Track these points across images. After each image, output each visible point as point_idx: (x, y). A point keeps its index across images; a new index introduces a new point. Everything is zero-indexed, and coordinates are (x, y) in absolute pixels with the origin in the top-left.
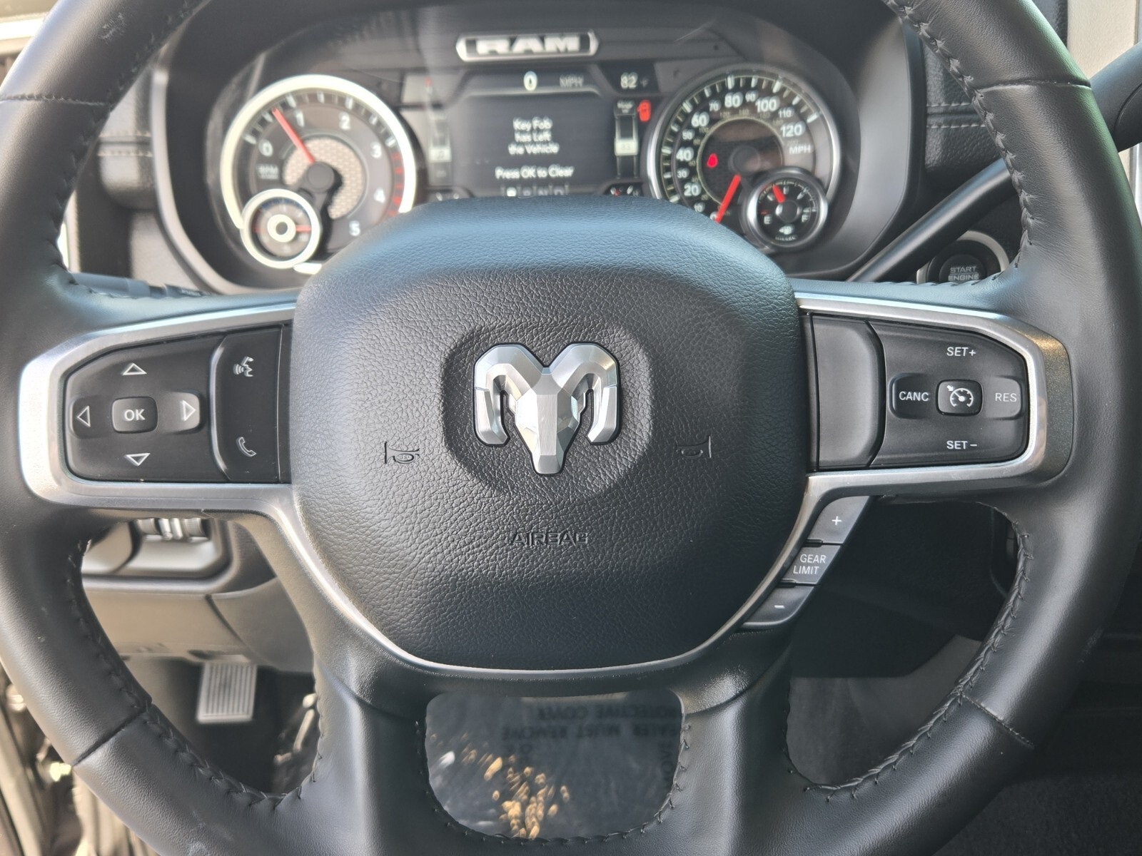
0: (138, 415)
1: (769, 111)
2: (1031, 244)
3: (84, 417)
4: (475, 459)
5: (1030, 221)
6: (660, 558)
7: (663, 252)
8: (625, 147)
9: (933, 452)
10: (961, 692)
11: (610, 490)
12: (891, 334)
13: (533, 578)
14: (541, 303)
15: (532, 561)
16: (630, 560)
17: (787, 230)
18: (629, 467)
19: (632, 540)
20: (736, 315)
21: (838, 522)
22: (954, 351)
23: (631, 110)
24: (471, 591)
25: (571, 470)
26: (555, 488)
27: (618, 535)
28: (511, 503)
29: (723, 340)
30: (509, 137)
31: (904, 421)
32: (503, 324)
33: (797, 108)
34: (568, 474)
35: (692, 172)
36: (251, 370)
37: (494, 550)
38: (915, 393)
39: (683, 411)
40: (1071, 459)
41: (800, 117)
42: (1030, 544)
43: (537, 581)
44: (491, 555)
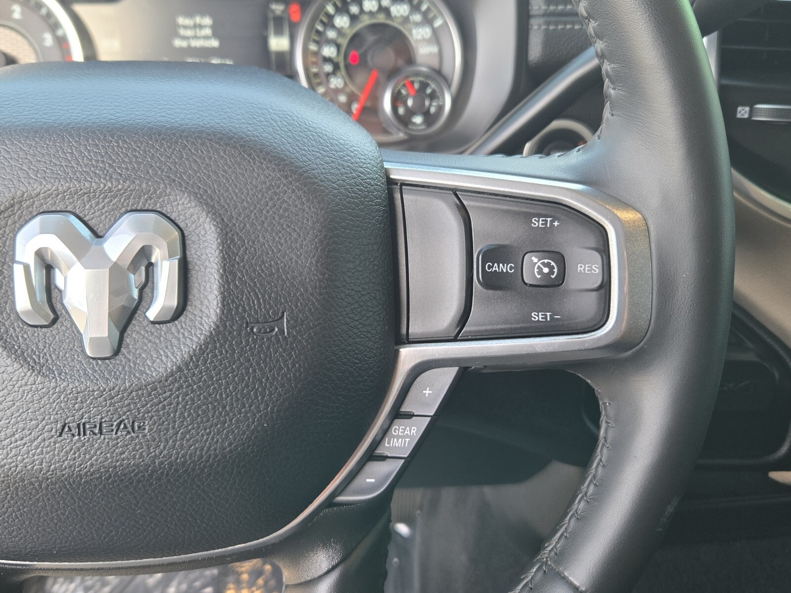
1: (402, 16)
2: (612, 115)
4: (16, 342)
5: (612, 92)
6: (230, 444)
7: (238, 115)
8: (278, 43)
9: (518, 324)
10: (547, 558)
11: (172, 374)
12: (478, 204)
13: (86, 473)
14: (94, 167)
15: (85, 454)
16: (196, 449)
17: (418, 120)
18: (194, 347)
19: (199, 428)
20: (315, 183)
21: (429, 394)
22: (538, 221)
23: (283, 12)
24: (17, 489)
25: (129, 353)
26: (110, 372)
27: (182, 422)
28: (57, 390)
29: (300, 209)
30: (174, 31)
31: (491, 292)
32: (49, 190)
33: (425, 14)
34: (125, 357)
35: (336, 67)
37: (40, 443)
38: (501, 265)
39: (255, 285)
40: (650, 329)
41: (428, 20)
42: (611, 411)
43: (92, 475)
44: (37, 448)
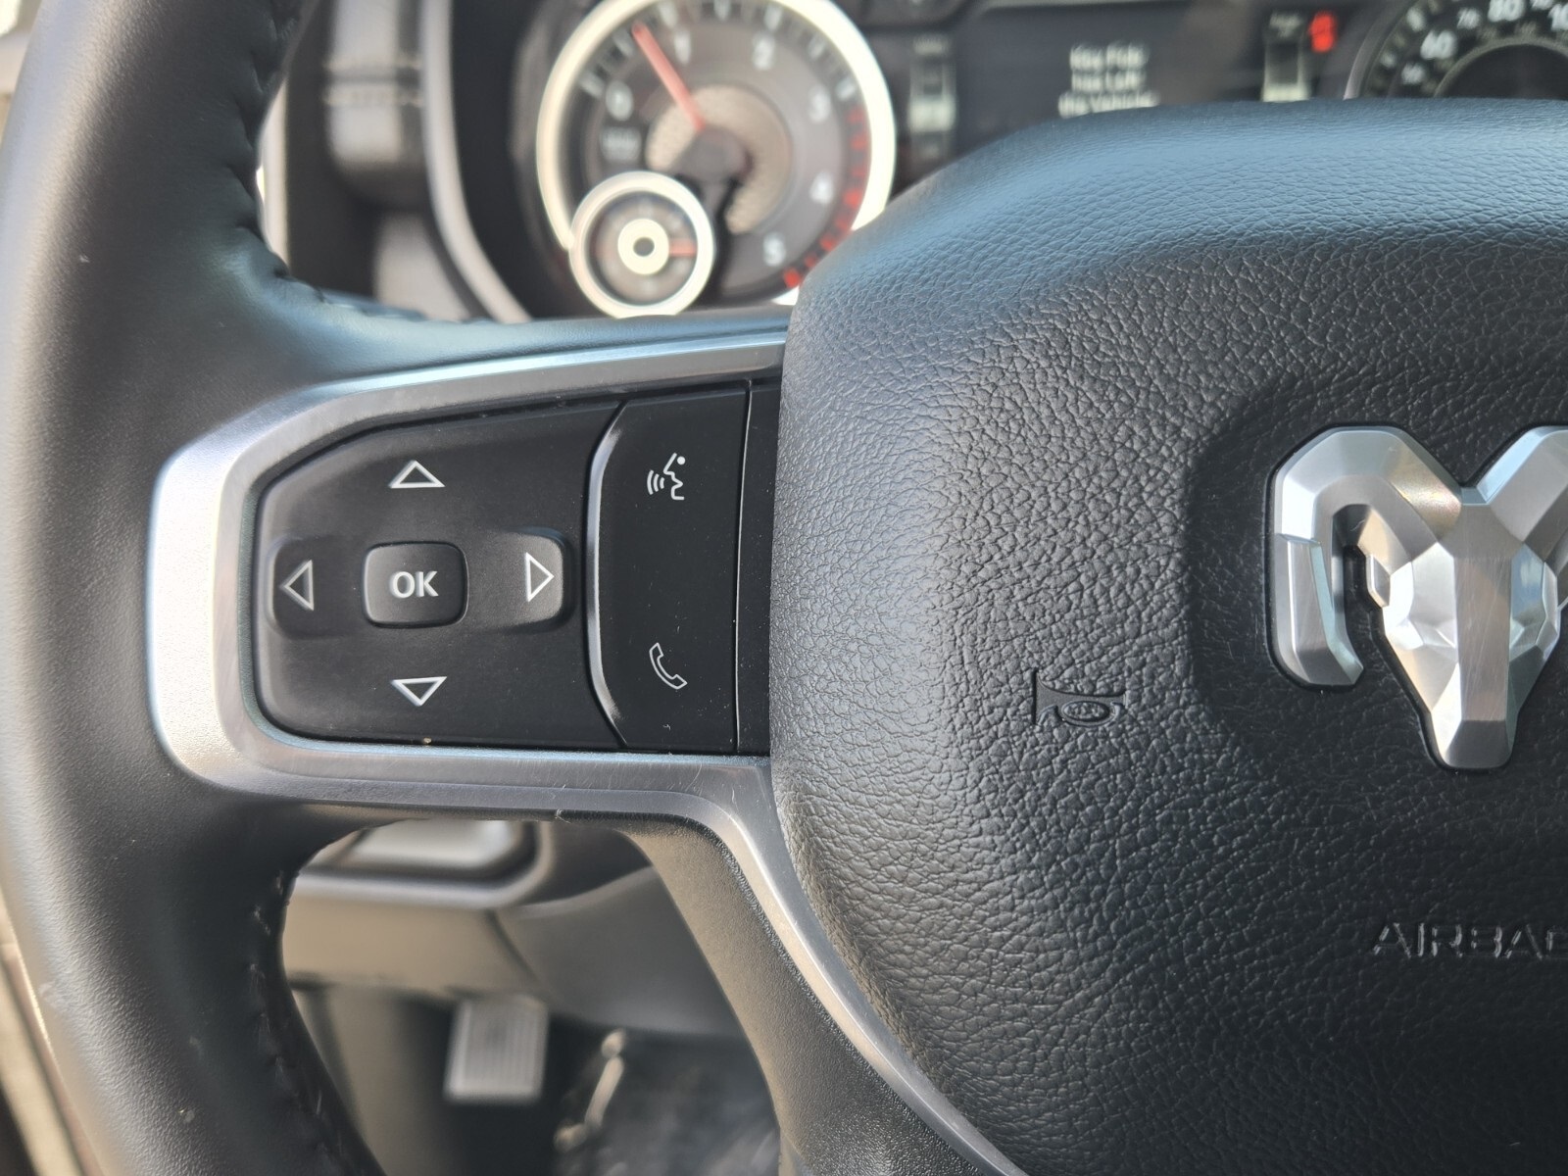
0: (423, 584)
3: (299, 586)
4: (1272, 723)
13: (1424, 1042)
15: (1425, 999)
23: (1298, 31)
25: (1534, 761)
30: (1061, 79)
32: (1353, 373)
36: (680, 484)
37: (1321, 964)
43: (1435, 1050)
44: (1311, 976)
